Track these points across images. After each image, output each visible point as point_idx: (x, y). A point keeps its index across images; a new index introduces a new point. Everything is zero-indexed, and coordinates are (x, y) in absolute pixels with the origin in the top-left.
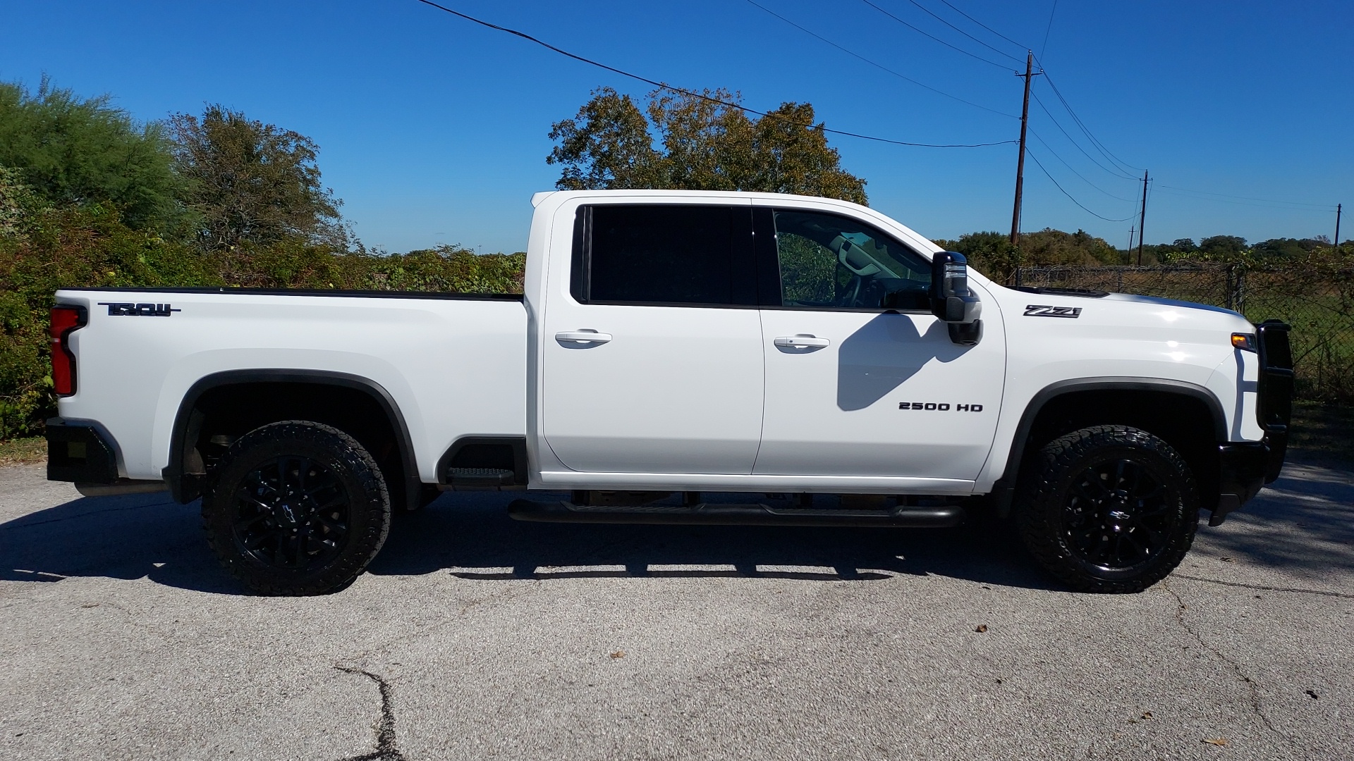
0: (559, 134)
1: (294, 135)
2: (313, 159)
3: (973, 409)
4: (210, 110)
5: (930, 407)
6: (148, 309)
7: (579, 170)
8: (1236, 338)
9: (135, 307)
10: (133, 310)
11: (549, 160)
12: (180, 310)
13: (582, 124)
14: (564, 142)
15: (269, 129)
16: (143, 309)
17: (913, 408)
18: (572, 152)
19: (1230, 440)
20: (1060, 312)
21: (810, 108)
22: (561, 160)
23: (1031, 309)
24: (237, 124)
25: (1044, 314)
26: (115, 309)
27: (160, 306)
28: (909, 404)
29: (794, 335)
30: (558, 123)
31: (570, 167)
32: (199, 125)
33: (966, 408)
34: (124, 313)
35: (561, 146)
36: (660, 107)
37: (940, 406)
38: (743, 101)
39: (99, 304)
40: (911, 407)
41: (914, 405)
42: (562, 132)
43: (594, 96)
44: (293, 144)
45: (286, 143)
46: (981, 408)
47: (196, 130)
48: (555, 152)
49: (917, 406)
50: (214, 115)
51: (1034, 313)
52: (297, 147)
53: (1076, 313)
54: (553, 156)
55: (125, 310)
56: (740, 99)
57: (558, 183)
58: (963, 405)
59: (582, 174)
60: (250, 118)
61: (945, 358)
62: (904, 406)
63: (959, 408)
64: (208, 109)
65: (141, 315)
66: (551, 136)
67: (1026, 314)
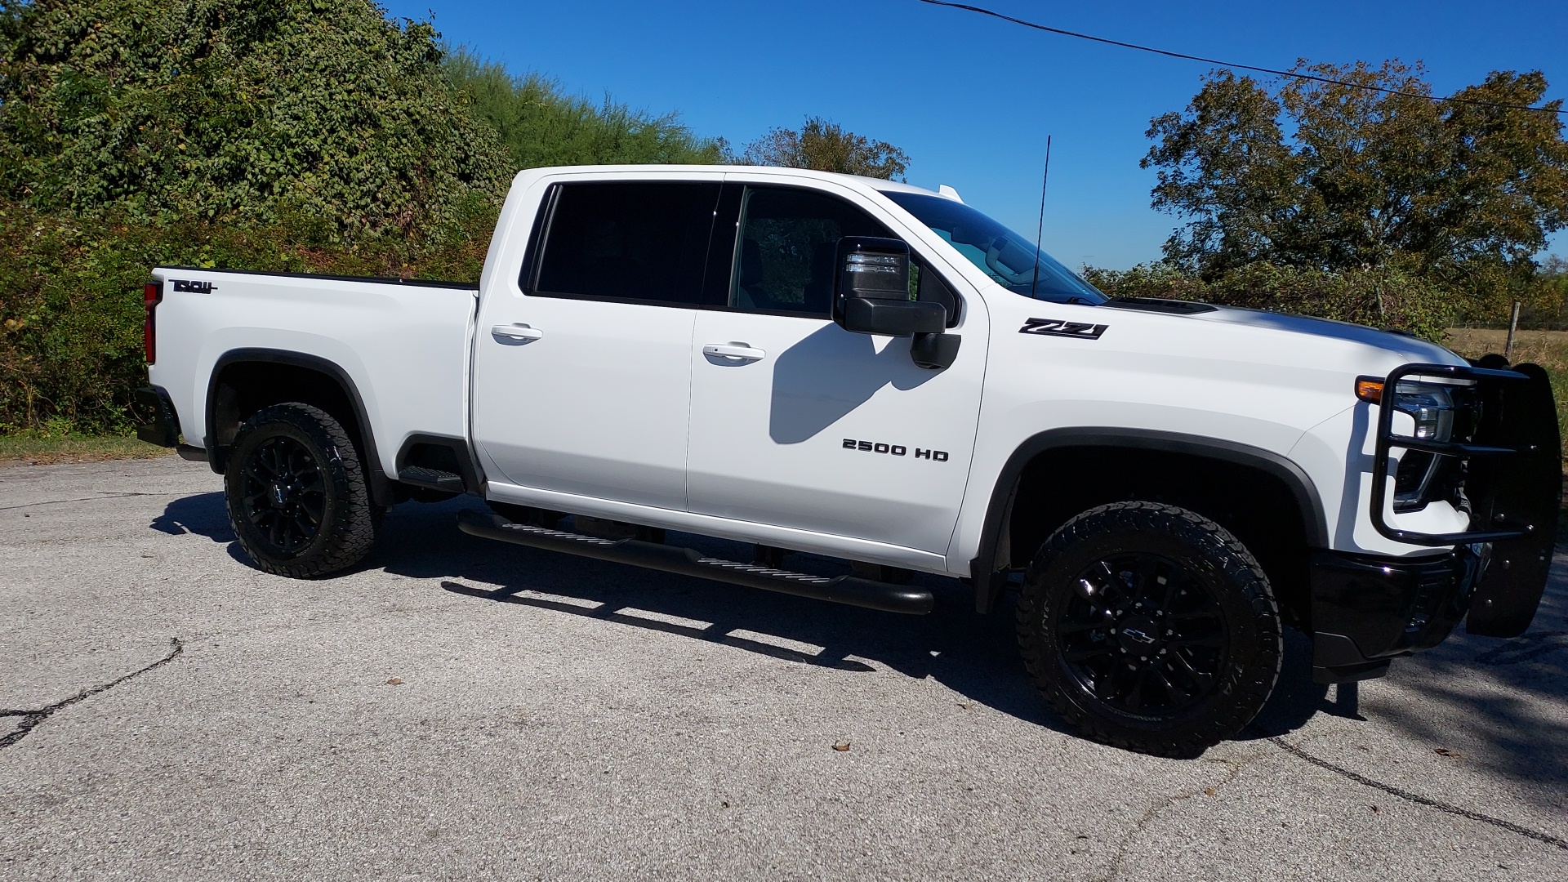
0: (1159, 132)
1: (887, 147)
2: (901, 172)
3: (935, 458)
4: (810, 124)
5: (882, 448)
8: (1365, 385)
11: (1144, 164)
13: (1189, 117)
14: (1164, 140)
15: (861, 141)
17: (860, 449)
18: (1175, 151)
19: (1332, 547)
20: (1074, 330)
21: (1541, 79)
22: (1158, 162)
23: (1033, 323)
24: (832, 137)
25: (1050, 332)
28: (854, 442)
29: (726, 343)
30: (1158, 116)
31: (1169, 171)
32: (798, 141)
33: (927, 454)
35: (1160, 145)
36: (1295, 90)
37: (894, 448)
38: (1425, 74)
40: (857, 445)
41: (861, 443)
42: (1163, 128)
43: (1206, 82)
44: (883, 156)
45: (876, 156)
46: (946, 457)
47: (795, 146)
48: (1152, 153)
49: (865, 446)
50: (814, 128)
51: (1034, 329)
52: (887, 160)
53: (1099, 331)
54: (1149, 158)
56: (1421, 71)
57: (1154, 191)
58: (923, 450)
59: (1185, 178)
60: (845, 130)
61: (903, 385)
62: (849, 444)
63: (918, 453)
64: (807, 122)
66: (1149, 133)
67: (1024, 330)
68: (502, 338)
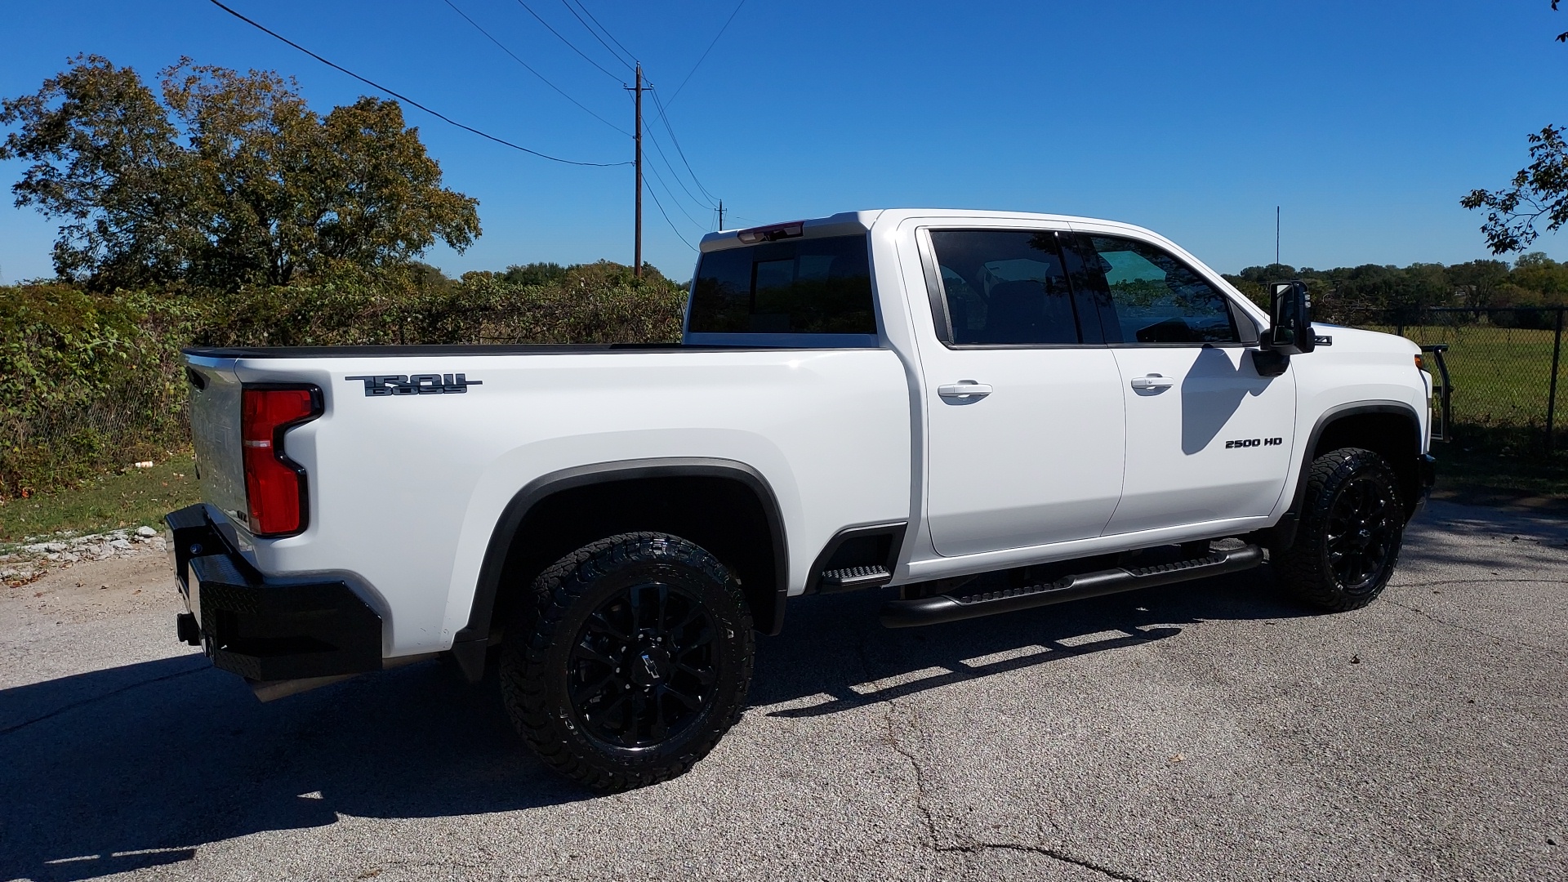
0: (15, 117)
5: (1247, 443)
6: (430, 383)
7: (53, 169)
8: (1417, 360)
9: (409, 382)
10: (407, 386)
12: (481, 383)
13: (55, 103)
14: (24, 128)
16: (422, 384)
18: (39, 142)
19: (1422, 453)
20: (1320, 341)
21: (398, 107)
22: (22, 154)
26: (375, 386)
27: (448, 377)
28: (1232, 443)
30: (12, 99)
31: (39, 164)
33: (1271, 442)
34: (392, 392)
35: (19, 133)
36: (185, 90)
37: (1253, 442)
38: (300, 89)
39: (347, 378)
40: (1234, 445)
41: (1236, 442)
42: (21, 113)
43: (73, 66)
46: (1280, 440)
48: (11, 142)
53: (1329, 340)
54: (9, 147)
55: (392, 386)
56: (296, 87)
57: (17, 187)
58: (1269, 439)
61: (1256, 392)
62: (1229, 445)
63: (1266, 442)
65: (420, 392)
68: (950, 398)
